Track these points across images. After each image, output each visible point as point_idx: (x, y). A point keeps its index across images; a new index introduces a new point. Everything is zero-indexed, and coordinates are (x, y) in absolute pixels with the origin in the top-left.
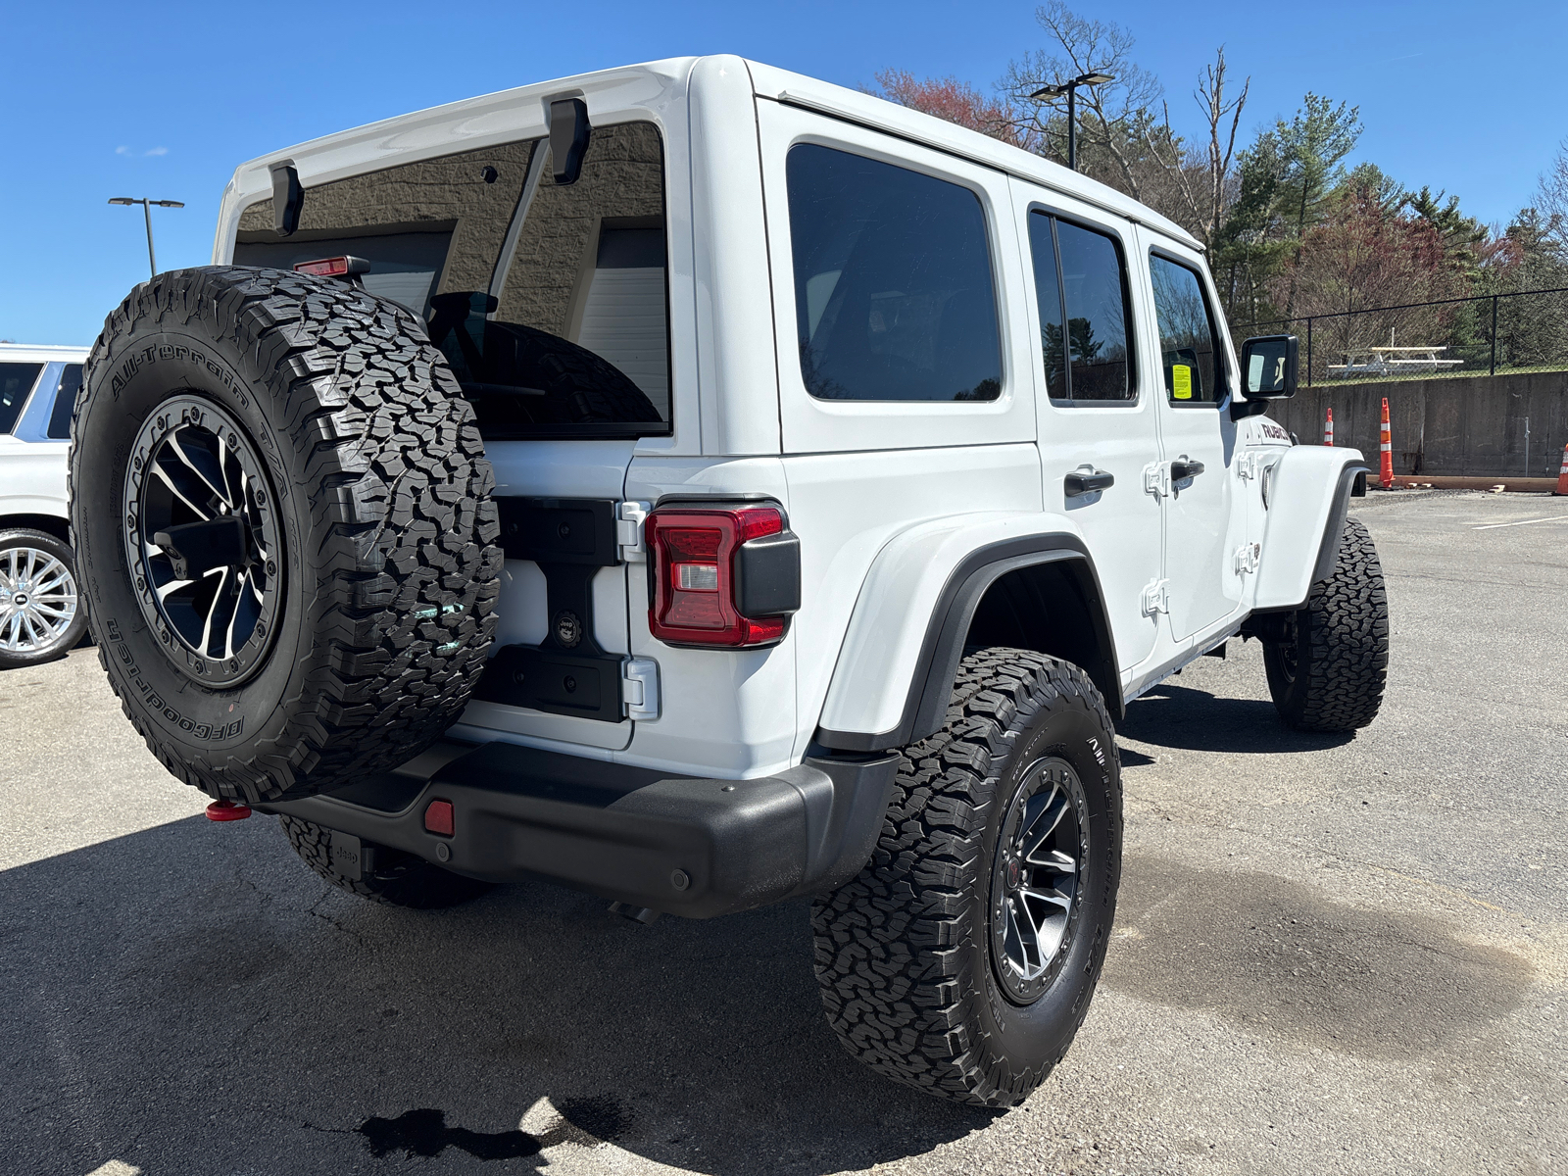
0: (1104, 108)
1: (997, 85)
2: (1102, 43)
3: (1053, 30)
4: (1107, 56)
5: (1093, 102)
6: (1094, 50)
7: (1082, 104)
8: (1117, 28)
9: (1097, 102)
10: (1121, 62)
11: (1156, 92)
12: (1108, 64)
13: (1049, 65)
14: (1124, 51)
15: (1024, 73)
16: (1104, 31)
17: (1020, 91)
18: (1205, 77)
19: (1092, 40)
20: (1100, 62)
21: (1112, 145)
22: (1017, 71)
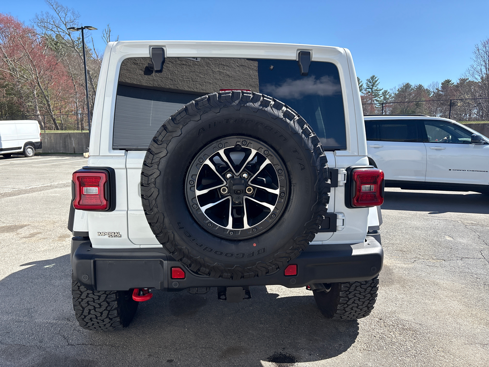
0: (72, 36)
1: (31, 21)
2: (69, 14)
3: (51, 6)
4: (71, 19)
5: (68, 33)
6: (66, 16)
7: (64, 32)
8: (74, 10)
9: (69, 33)
10: (76, 22)
11: (89, 34)
12: (72, 21)
13: (51, 17)
14: (77, 18)
15: (41, 18)
16: (70, 10)
17: (40, 24)
18: (104, 32)
19: (66, 12)
20: (69, 20)
21: (75, 48)
22: (39, 17)
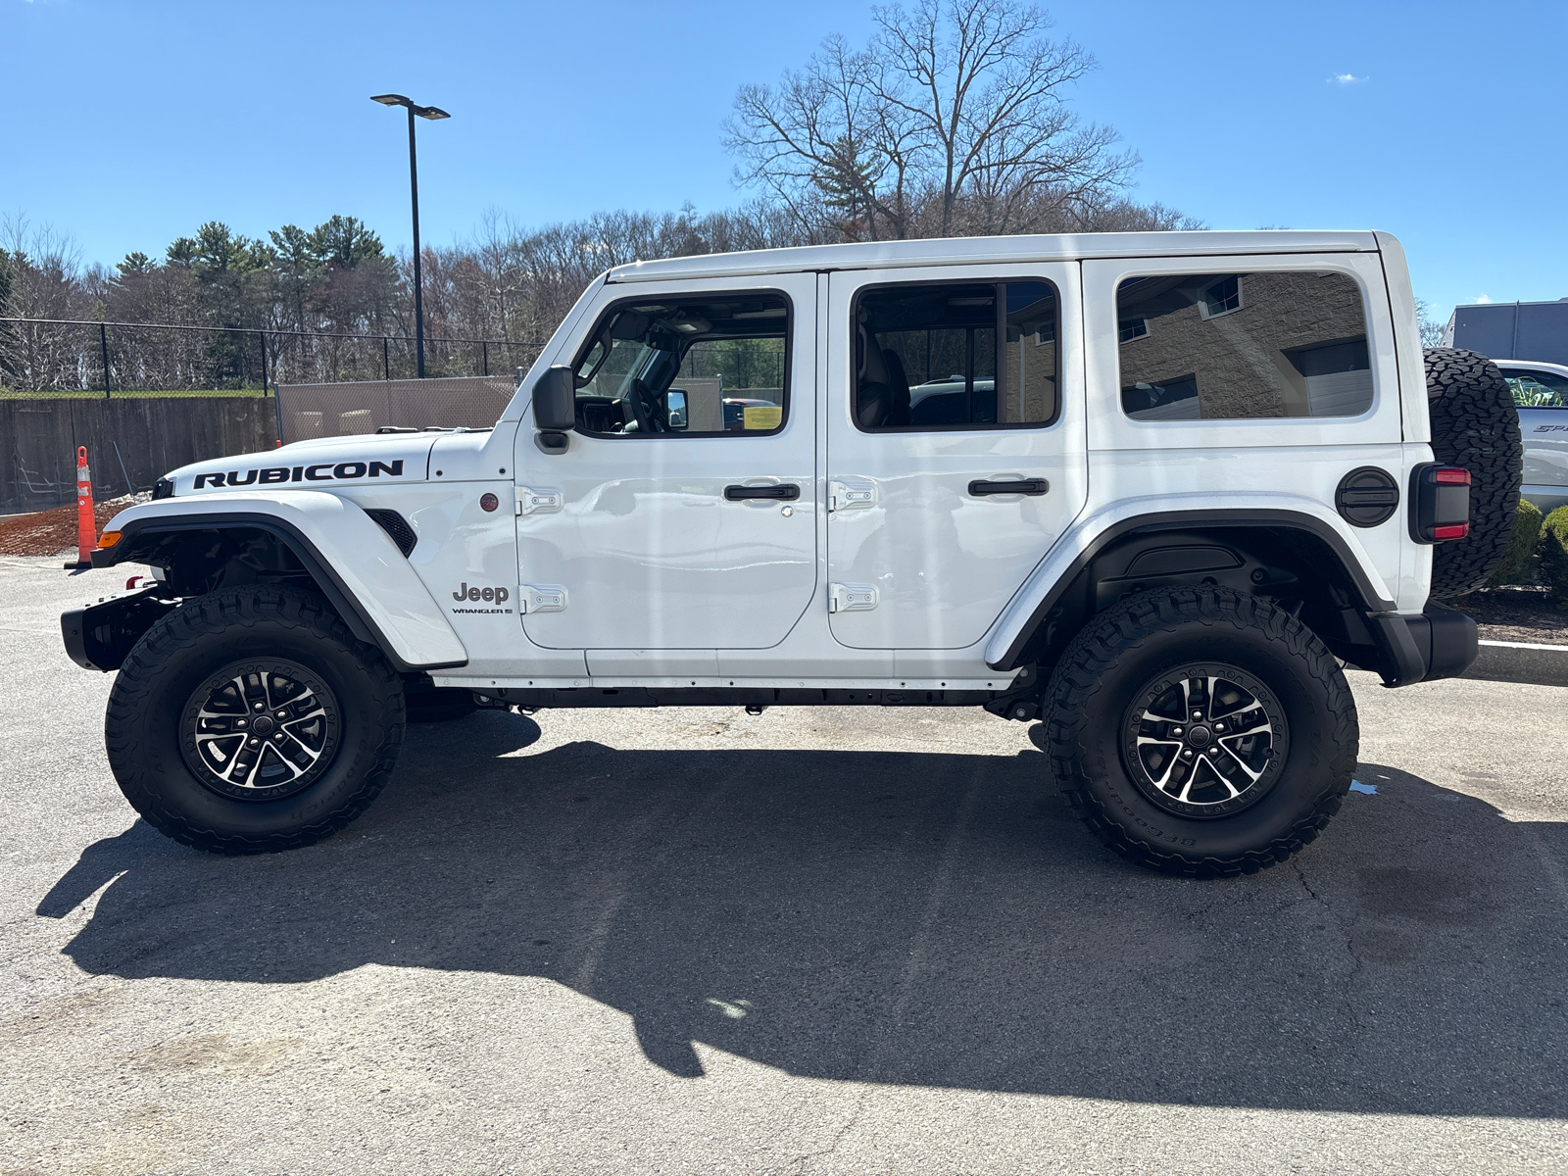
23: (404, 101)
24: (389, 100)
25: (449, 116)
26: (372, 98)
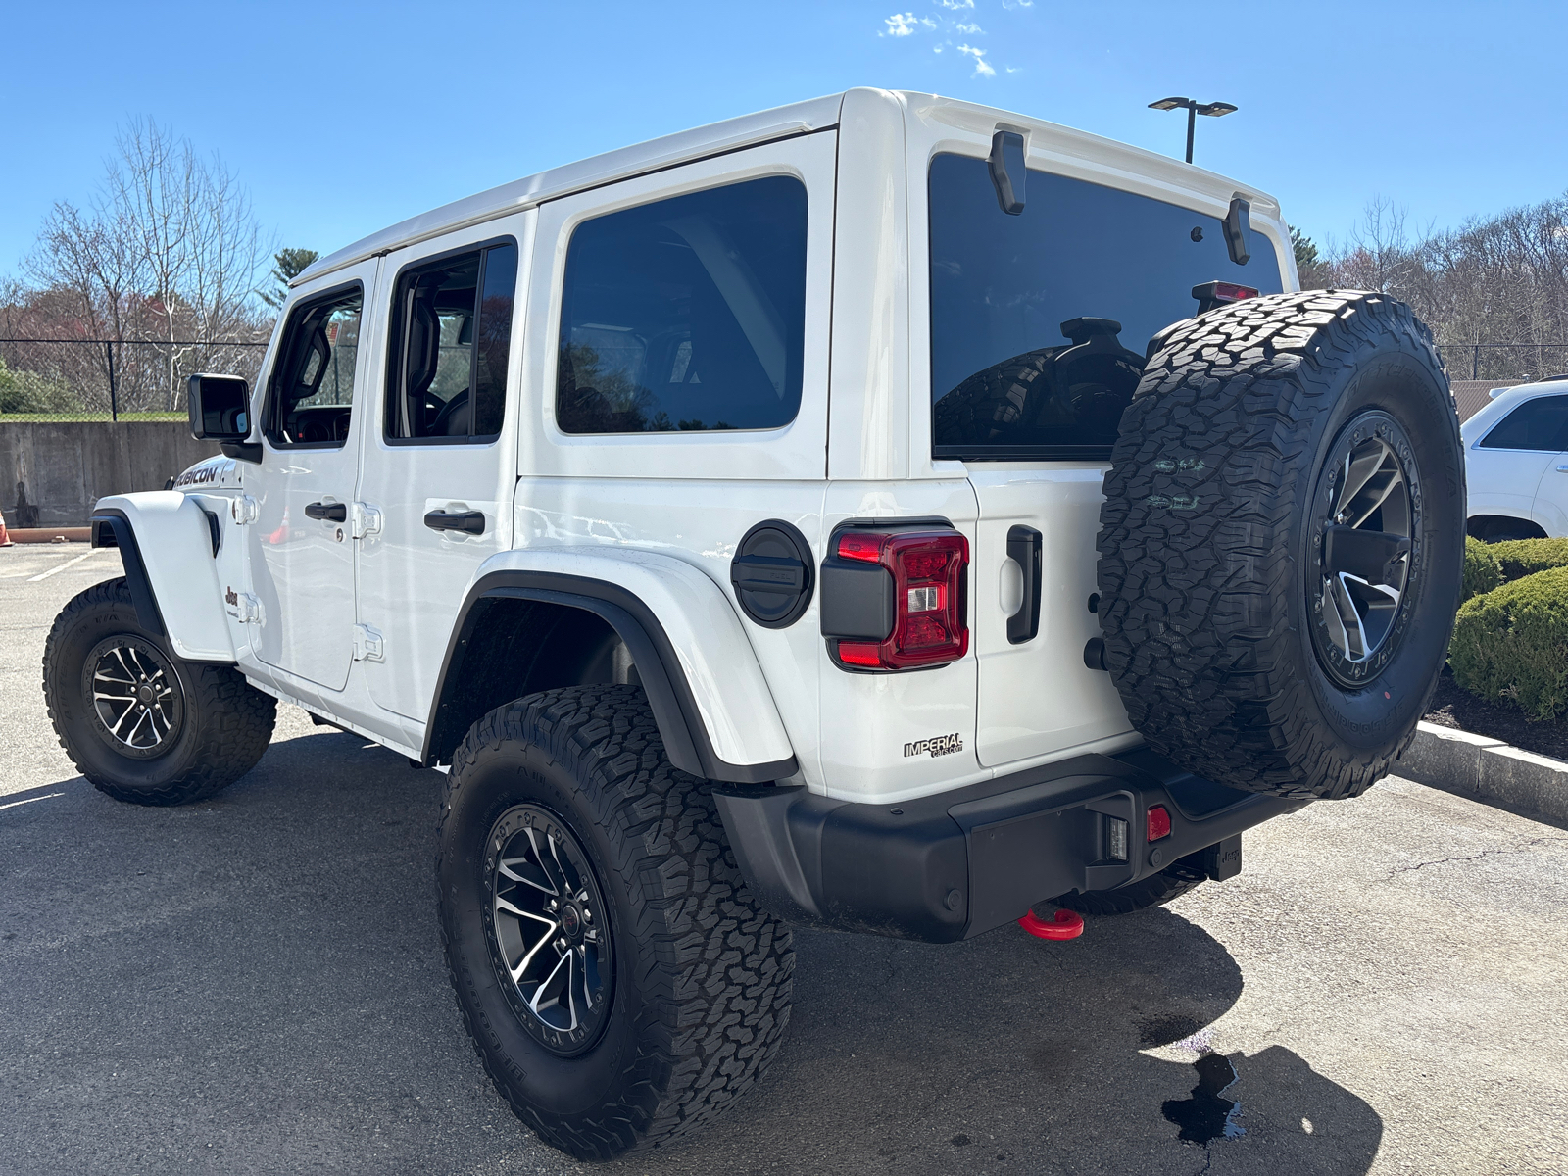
23: (1182, 102)
24: (1166, 104)
25: (1236, 109)
26: (1149, 106)
